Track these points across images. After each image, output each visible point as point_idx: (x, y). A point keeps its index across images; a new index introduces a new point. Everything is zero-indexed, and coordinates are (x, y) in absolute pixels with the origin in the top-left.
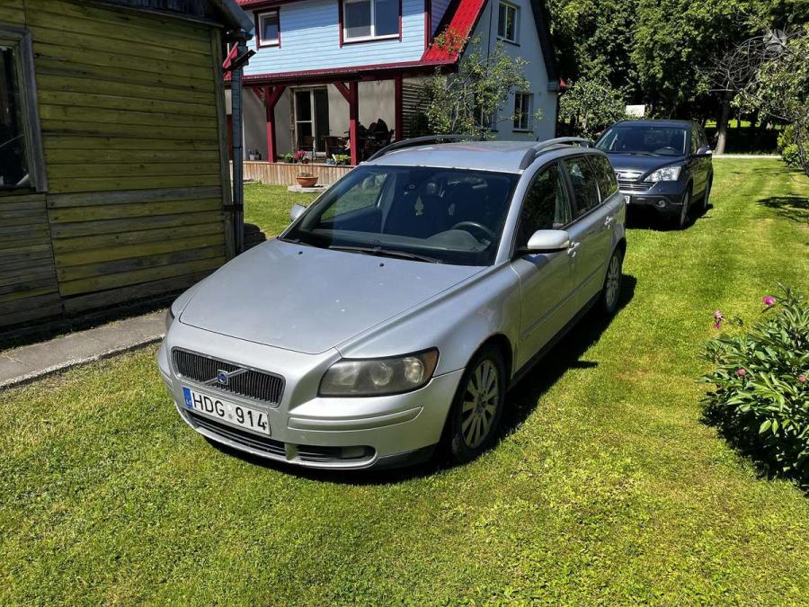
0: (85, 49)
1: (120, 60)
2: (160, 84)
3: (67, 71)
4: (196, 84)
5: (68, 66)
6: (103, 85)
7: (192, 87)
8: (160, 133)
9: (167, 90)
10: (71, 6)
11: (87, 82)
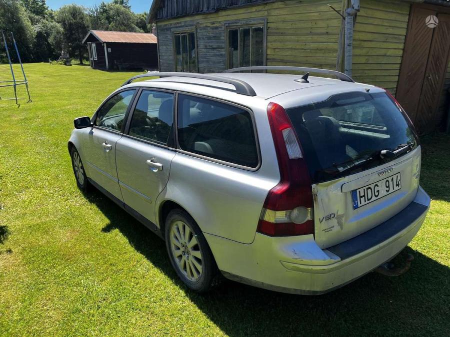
0: (284, 22)
1: (295, 24)
2: (311, 33)
3: (276, 33)
4: (330, 31)
5: (277, 31)
6: (288, 37)
7: (327, 33)
8: (307, 60)
9: (314, 36)
10: (280, 3)
11: (282, 37)
